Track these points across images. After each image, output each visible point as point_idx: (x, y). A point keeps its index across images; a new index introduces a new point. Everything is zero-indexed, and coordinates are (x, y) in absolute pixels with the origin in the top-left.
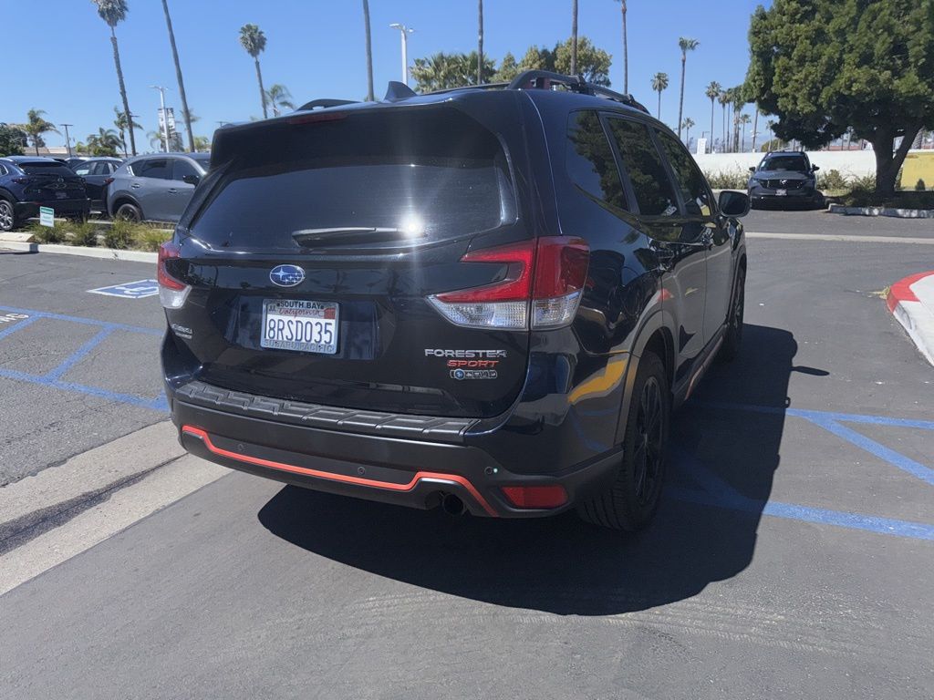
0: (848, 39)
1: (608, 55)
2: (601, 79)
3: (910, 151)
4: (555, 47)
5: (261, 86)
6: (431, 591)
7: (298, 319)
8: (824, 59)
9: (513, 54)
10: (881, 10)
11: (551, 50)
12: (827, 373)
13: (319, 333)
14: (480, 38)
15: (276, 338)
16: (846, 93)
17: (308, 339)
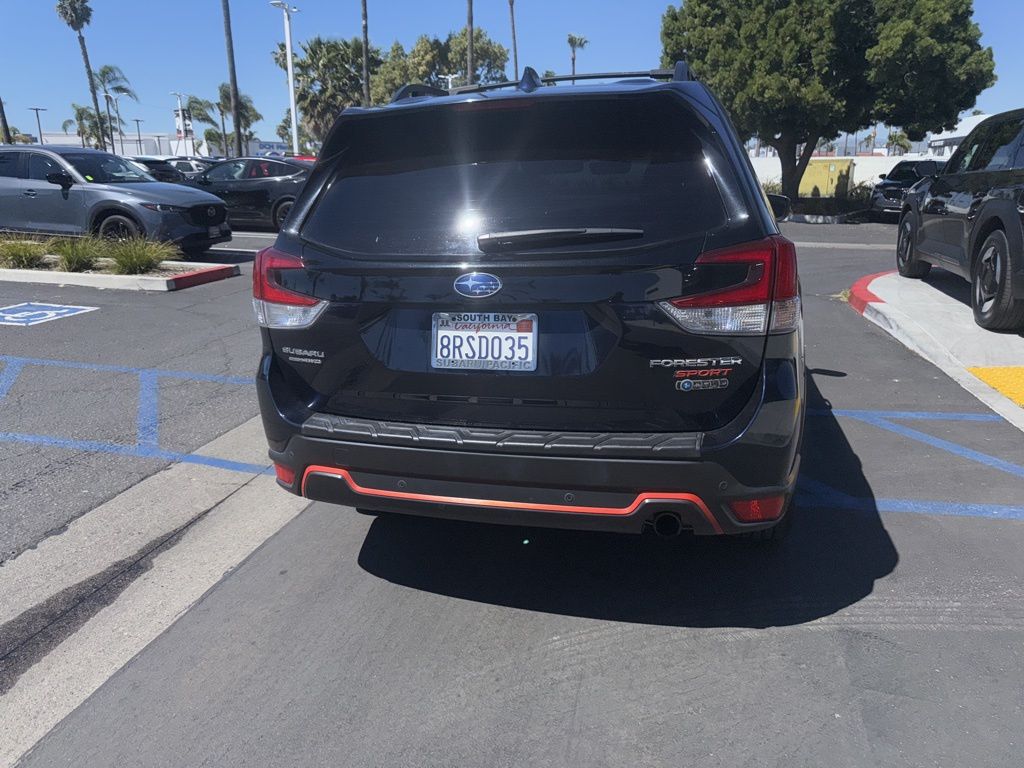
0: (760, 45)
1: (505, 49)
2: (498, 76)
3: (812, 158)
4: (447, 37)
5: (88, 66)
6: (613, 623)
7: (481, 334)
8: (736, 65)
9: (401, 43)
10: (786, 18)
11: (443, 41)
12: (845, 375)
13: (511, 348)
14: (364, 22)
15: (451, 357)
16: (759, 99)
17: (496, 355)
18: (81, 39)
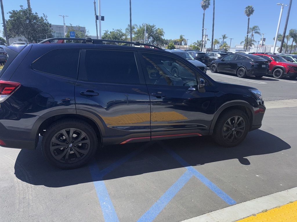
5: (248, 26)
18: (249, 19)
